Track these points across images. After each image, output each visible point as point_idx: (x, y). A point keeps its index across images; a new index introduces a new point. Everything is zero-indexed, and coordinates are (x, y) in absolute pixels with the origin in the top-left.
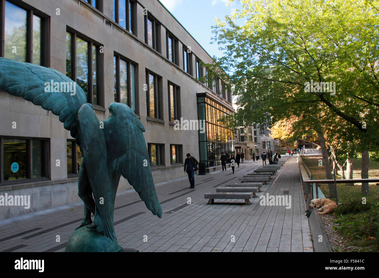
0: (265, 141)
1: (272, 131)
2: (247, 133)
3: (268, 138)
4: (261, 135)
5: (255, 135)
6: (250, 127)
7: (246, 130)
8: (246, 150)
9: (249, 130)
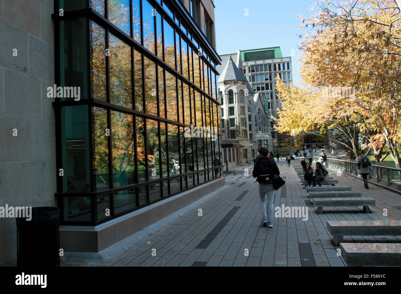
0: (262, 139)
1: (279, 121)
2: (240, 126)
3: (265, 136)
4: (257, 131)
5: (250, 130)
6: (243, 117)
7: (239, 121)
8: (237, 150)
9: (243, 121)
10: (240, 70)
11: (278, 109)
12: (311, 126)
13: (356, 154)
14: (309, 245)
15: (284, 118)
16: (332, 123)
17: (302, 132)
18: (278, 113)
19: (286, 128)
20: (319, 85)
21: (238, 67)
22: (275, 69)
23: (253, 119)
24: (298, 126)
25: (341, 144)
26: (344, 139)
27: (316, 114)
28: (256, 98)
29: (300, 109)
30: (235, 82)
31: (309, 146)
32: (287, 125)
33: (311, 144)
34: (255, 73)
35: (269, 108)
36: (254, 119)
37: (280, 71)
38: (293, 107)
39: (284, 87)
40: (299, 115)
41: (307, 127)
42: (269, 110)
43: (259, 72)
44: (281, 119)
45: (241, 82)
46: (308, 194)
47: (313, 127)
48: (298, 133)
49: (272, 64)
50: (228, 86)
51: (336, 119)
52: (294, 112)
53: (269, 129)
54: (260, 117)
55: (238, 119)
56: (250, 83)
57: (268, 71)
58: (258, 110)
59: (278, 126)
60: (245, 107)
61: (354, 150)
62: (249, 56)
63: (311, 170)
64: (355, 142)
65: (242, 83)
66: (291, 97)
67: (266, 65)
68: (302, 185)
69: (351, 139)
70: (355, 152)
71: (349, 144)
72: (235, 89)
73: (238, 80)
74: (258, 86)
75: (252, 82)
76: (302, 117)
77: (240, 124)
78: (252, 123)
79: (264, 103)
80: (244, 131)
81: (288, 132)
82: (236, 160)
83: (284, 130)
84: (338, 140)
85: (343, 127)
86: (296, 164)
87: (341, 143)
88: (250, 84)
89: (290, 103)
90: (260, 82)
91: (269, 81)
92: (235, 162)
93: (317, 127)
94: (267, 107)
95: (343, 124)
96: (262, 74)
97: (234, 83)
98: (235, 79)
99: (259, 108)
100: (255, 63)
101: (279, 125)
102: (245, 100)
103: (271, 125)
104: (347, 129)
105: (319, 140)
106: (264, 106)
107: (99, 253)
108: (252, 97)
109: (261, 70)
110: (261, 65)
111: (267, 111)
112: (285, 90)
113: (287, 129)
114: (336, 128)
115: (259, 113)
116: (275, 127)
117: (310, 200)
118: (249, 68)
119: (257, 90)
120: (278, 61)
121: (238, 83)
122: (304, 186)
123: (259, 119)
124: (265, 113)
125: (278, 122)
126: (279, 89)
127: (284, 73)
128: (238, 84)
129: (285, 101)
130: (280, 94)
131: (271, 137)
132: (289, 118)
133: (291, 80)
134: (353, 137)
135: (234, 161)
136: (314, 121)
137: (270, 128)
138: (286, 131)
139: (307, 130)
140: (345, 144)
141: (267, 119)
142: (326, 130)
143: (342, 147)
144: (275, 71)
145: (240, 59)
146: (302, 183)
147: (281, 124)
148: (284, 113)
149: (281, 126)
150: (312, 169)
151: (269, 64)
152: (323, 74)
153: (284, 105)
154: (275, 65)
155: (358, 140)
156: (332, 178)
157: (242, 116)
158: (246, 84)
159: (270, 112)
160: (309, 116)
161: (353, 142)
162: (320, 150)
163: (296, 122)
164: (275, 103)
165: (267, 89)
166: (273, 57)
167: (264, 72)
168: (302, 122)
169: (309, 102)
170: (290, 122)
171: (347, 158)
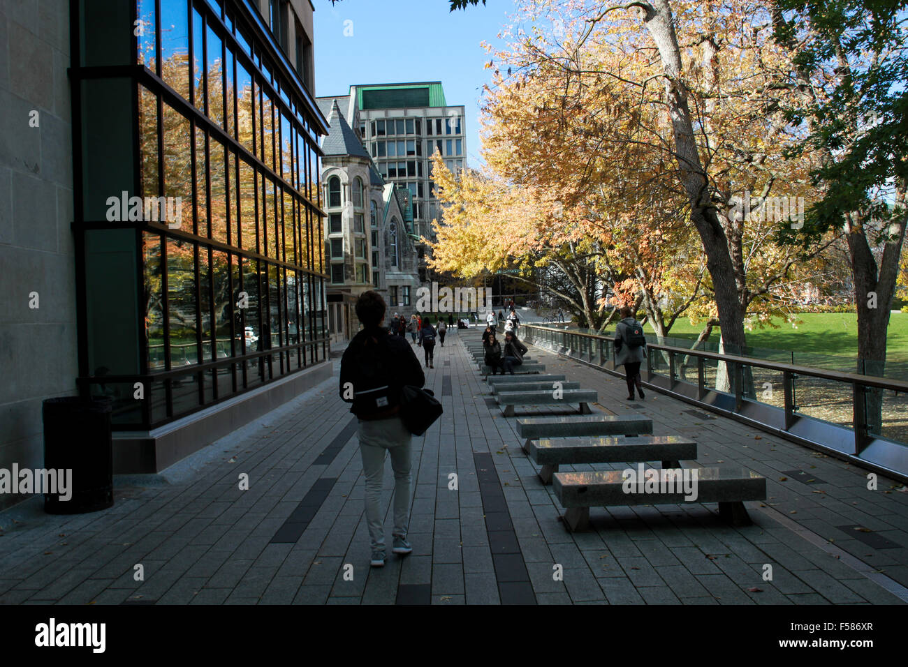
0: (397, 284)
1: (436, 248)
2: (353, 256)
3: (405, 277)
4: (387, 267)
5: (375, 264)
6: (361, 236)
7: (351, 245)
8: (347, 308)
9: (360, 245)
10: (356, 132)
11: (435, 222)
12: (502, 260)
13: (589, 319)
14: (489, 455)
15: (447, 241)
16: (545, 255)
17: (482, 271)
18: (434, 230)
19: (452, 261)
20: (518, 183)
21: (351, 127)
22: (430, 131)
23: (381, 241)
24: (476, 260)
25: (561, 298)
26: (568, 286)
27: (512, 238)
28: (387, 194)
29: (480, 224)
30: (345, 160)
31: (498, 301)
32: (452, 256)
33: (502, 298)
34: (385, 136)
35: (415, 216)
36: (383, 240)
37: (439, 135)
38: (466, 219)
39: (449, 177)
40: (478, 237)
41: (494, 261)
42: (415, 220)
43: (395, 136)
44: (441, 244)
45: (358, 160)
46: (491, 389)
47: (505, 262)
48: (475, 274)
49: (423, 119)
50: (329, 167)
51: (551, 247)
52: (468, 230)
53: (414, 262)
54: (394, 237)
55: (348, 239)
56: (375, 159)
57: (414, 135)
58: (392, 221)
59: (434, 259)
60: (365, 215)
61: (586, 311)
62: (372, 98)
63: (497, 346)
64: (587, 293)
65: (359, 163)
66: (462, 197)
67: (409, 120)
68: (481, 375)
69: (581, 287)
70: (588, 314)
71: (577, 297)
72: (343, 174)
73: (352, 156)
74: (392, 167)
75: (379, 156)
76: (484, 240)
77: (354, 252)
78: (379, 249)
79: (404, 205)
80: (363, 266)
81: (455, 272)
82: (343, 329)
83: (448, 267)
84: (556, 289)
85: (566, 264)
86: (470, 338)
87: (561, 295)
88: (374, 162)
89: (461, 210)
90: (396, 157)
91: (415, 156)
92: (341, 334)
93: (514, 262)
94: (410, 214)
95: (564, 256)
96: (400, 140)
97: (343, 162)
98: (346, 152)
99: (392, 216)
100: (386, 114)
101: (437, 256)
102: (365, 200)
103: (417, 254)
104: (573, 267)
105: (519, 288)
106: (403, 212)
107: (159, 473)
108: (380, 192)
109: (400, 131)
110: (400, 120)
111: (409, 224)
112: (451, 183)
113: (453, 264)
114: (552, 264)
115: (392, 227)
116: (427, 259)
117: (494, 399)
118: (373, 125)
119: (390, 176)
120: (438, 112)
121: (352, 162)
122: (484, 377)
123: (392, 240)
124: (407, 227)
125: (435, 250)
126: (439, 179)
127: (449, 141)
128: (351, 165)
129: (450, 204)
130: (440, 190)
131: (418, 280)
132: (458, 242)
133: (462, 156)
134: (584, 283)
135: (340, 330)
136: (506, 251)
137: (415, 260)
138: (452, 268)
139: (495, 267)
140: (568, 298)
141: (411, 240)
142: (531, 269)
143: (561, 303)
144: (430, 136)
145: (356, 107)
146: (481, 372)
147: (442, 253)
148: (447, 230)
149: (440, 259)
150: (499, 343)
151: (416, 118)
152: (526, 161)
153: (449, 214)
154: (429, 123)
155: (594, 290)
156: (536, 362)
157: (358, 234)
158: (368, 164)
159: (417, 225)
160: (498, 238)
161: (584, 295)
162: (520, 308)
163: (471, 251)
164: (427, 206)
165: (412, 173)
166: (424, 103)
167: (405, 135)
168: (484, 250)
169: (498, 211)
170: (460, 251)
171: (572, 326)
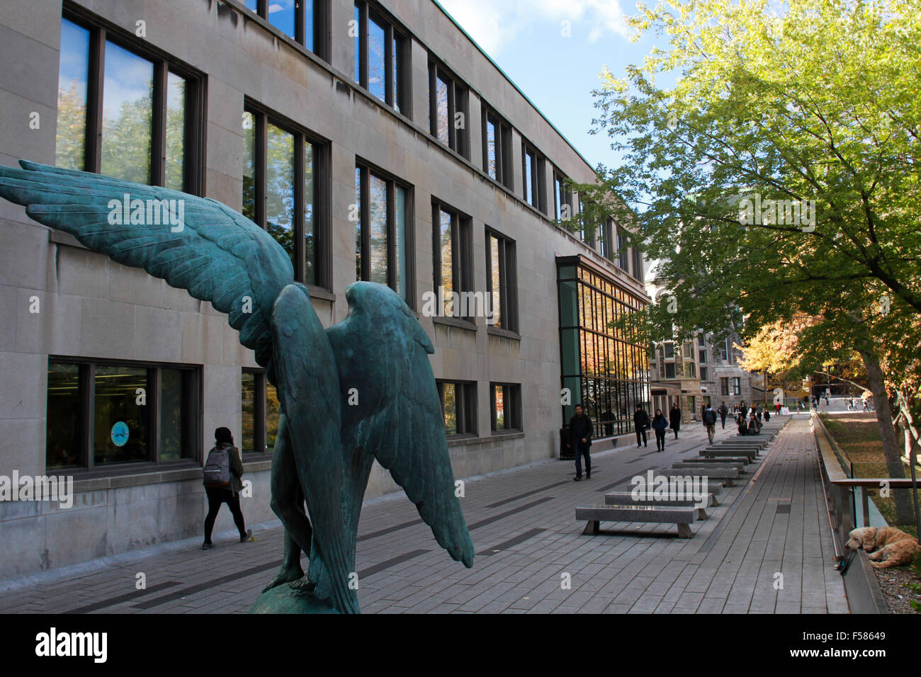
0: (728, 376)
2: (682, 357)
3: (735, 369)
4: (716, 362)
5: (702, 361)
9: (687, 348)
77: (683, 354)
78: (706, 348)
80: (690, 364)
